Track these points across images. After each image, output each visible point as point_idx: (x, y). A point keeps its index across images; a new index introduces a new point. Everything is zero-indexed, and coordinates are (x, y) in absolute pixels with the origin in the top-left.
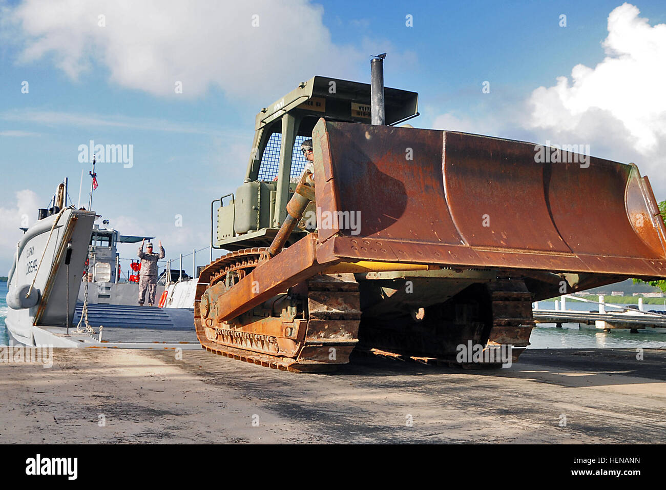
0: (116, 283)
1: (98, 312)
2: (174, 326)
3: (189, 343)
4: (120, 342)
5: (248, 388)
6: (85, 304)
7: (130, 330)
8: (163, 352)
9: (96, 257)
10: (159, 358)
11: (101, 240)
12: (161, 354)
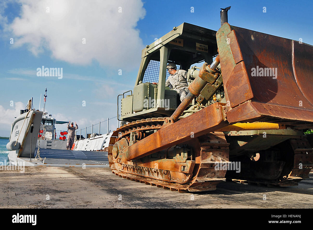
0: (54, 140)
1: (44, 152)
2: (75, 158)
3: (80, 164)
4: (52, 164)
5: (98, 182)
6: (38, 149)
7: (57, 159)
8: (69, 168)
9: (46, 130)
10: (66, 170)
11: (49, 123)
12: (67, 169)
